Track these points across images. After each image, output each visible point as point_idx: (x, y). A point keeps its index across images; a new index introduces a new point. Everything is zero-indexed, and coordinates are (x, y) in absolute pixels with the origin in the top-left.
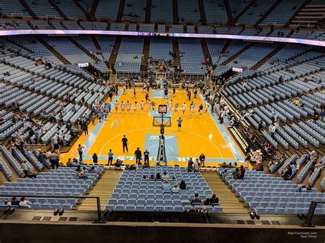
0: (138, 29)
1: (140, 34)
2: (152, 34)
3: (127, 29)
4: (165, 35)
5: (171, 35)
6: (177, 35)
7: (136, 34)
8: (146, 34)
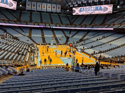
0: (38, 25)
1: (40, 26)
2: (44, 27)
3: (34, 25)
4: (50, 27)
5: (52, 27)
6: (54, 27)
7: (38, 26)
8: (42, 27)
